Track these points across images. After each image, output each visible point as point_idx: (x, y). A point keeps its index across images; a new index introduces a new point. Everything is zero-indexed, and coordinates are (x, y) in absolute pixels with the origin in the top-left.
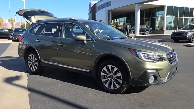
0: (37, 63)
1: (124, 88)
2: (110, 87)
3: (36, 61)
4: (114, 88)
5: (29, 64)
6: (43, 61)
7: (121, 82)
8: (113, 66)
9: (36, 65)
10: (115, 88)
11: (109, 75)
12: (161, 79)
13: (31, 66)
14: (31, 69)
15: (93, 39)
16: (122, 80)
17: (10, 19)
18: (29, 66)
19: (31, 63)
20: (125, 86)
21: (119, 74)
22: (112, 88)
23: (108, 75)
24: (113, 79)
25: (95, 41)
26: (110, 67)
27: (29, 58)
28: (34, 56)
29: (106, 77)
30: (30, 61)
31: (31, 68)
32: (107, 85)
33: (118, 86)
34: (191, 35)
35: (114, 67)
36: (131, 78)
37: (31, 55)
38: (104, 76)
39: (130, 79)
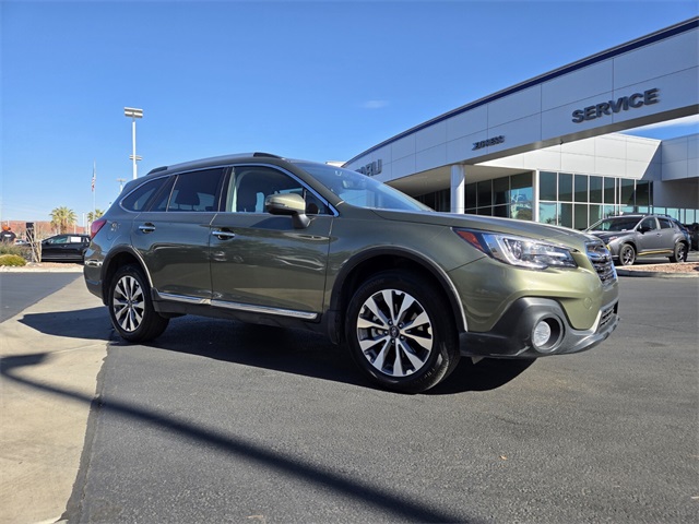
0: (142, 305)
1: (441, 367)
2: (391, 369)
3: (139, 299)
4: (405, 371)
5: (118, 310)
6: (163, 296)
7: (430, 349)
8: (398, 293)
9: (139, 310)
10: (410, 372)
11: (386, 327)
12: (575, 333)
13: (123, 316)
14: (124, 326)
15: (331, 207)
16: (431, 341)
17: (95, 213)
18: (118, 316)
19: (123, 306)
20: (444, 362)
21: (422, 319)
22: (398, 371)
23: (382, 324)
24: (401, 340)
25: (336, 214)
26: (387, 295)
27: (118, 289)
28: (132, 280)
29: (374, 334)
30: (122, 299)
31: (122, 323)
32: (378, 363)
33: (418, 364)
34: (621, 246)
35: (403, 295)
36: (466, 329)
37: (124, 279)
38: (369, 329)
39: (461, 335)
